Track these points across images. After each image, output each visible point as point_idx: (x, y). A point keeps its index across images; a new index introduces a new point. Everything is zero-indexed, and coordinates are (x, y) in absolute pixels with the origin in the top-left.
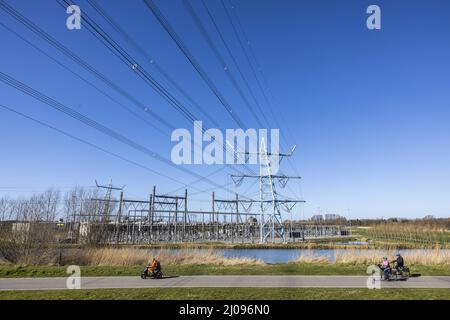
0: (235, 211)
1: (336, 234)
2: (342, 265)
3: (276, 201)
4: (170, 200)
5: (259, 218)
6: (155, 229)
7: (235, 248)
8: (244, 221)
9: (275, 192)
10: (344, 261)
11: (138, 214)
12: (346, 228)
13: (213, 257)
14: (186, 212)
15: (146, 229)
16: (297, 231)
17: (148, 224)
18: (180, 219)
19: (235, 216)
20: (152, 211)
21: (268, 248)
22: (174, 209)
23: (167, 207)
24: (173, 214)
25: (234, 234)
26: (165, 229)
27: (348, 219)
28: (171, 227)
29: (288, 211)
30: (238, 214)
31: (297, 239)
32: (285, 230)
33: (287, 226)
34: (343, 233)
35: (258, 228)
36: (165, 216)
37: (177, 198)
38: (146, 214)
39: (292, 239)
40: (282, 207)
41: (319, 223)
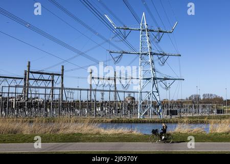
0: (113, 89)
1: (212, 112)
2: (216, 134)
3: (155, 79)
4: (46, 77)
5: (137, 96)
6: (30, 105)
7: (112, 122)
8: (122, 99)
9: (154, 70)
10: (218, 131)
11: (12, 90)
12: (222, 107)
13: (89, 128)
14: (62, 88)
15: (20, 106)
16: (175, 109)
17: (22, 100)
18: (56, 97)
19: (112, 94)
20: (26, 87)
21: (145, 122)
22: (50, 85)
23: (43, 84)
24: (49, 91)
25: (111, 111)
26: (41, 106)
27: (225, 99)
28: (47, 103)
29: (167, 88)
30: (116, 91)
31: (173, 117)
32: (163, 107)
33: (164, 104)
34: (219, 111)
35: (136, 106)
36: (40, 93)
37: (53, 75)
38: (20, 90)
39: (169, 117)
40: (160, 85)
41: (196, 102)
